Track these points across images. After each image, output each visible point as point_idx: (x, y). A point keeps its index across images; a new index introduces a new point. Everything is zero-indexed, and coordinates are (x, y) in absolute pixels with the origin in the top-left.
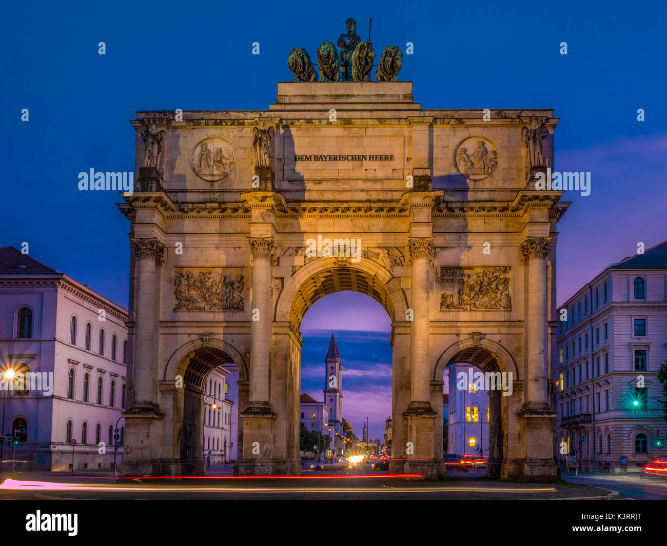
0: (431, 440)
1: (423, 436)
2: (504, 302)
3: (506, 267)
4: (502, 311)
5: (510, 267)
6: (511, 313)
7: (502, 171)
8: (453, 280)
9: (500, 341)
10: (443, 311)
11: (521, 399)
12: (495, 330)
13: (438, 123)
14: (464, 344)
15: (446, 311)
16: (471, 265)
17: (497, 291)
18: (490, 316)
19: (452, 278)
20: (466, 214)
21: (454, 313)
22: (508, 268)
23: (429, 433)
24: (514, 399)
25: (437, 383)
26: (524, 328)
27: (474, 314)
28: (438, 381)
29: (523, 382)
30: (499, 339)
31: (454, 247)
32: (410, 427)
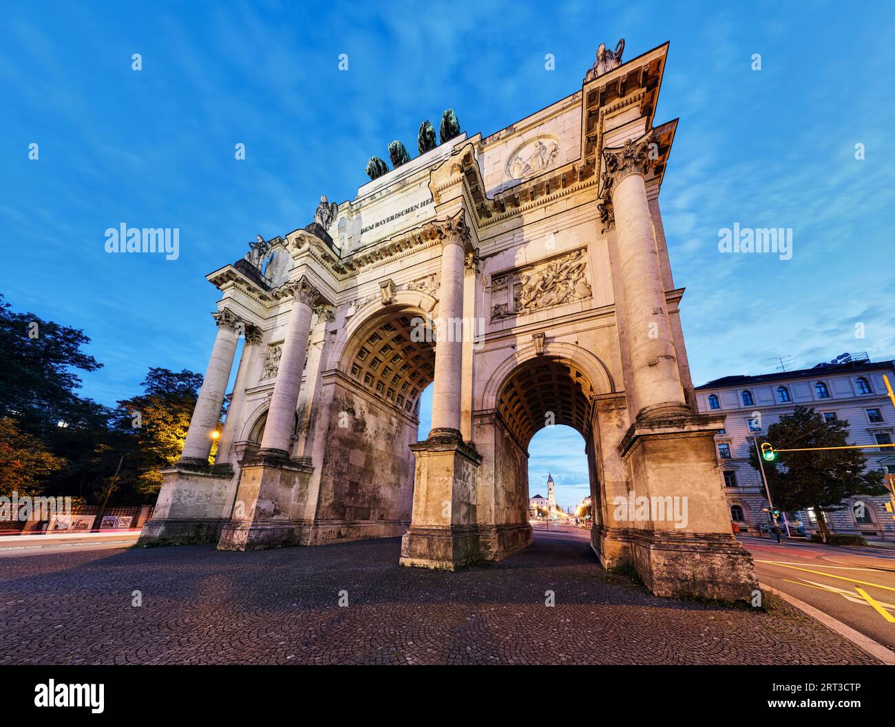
0: (447, 492)
1: (437, 484)
2: (580, 290)
3: (579, 250)
4: (577, 303)
5: (585, 248)
6: (592, 300)
7: (565, 153)
8: (507, 288)
9: (577, 343)
10: (495, 323)
11: (623, 422)
12: (569, 328)
13: (488, 143)
14: (522, 357)
15: (497, 322)
16: (529, 261)
17: (568, 281)
18: (559, 312)
19: (505, 285)
20: (519, 208)
21: (508, 321)
22: (583, 251)
23: (446, 478)
24: (611, 424)
25: (485, 412)
26: (615, 316)
27: (535, 315)
28: (487, 410)
29: (624, 395)
30: (576, 340)
31: (506, 250)
32: (418, 470)
